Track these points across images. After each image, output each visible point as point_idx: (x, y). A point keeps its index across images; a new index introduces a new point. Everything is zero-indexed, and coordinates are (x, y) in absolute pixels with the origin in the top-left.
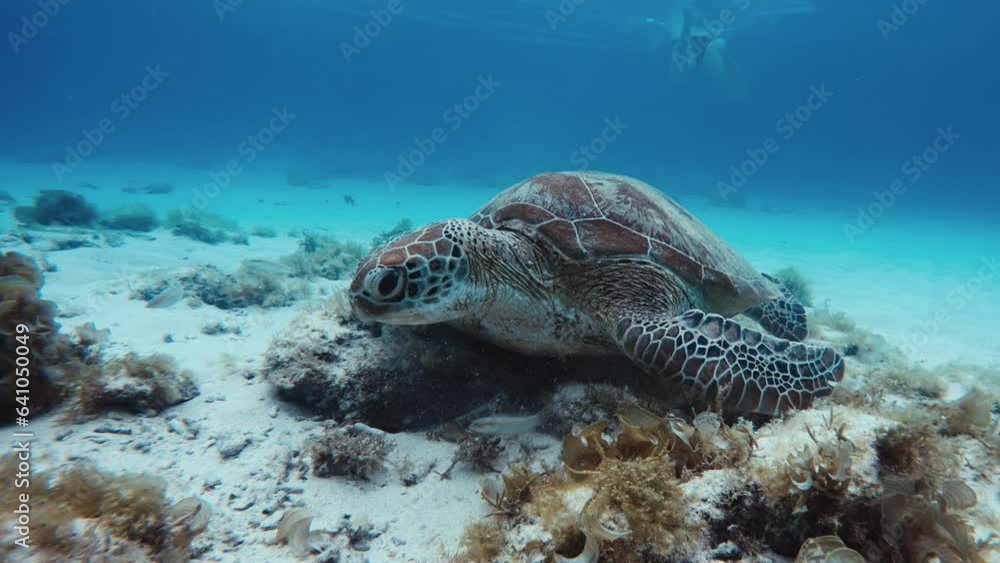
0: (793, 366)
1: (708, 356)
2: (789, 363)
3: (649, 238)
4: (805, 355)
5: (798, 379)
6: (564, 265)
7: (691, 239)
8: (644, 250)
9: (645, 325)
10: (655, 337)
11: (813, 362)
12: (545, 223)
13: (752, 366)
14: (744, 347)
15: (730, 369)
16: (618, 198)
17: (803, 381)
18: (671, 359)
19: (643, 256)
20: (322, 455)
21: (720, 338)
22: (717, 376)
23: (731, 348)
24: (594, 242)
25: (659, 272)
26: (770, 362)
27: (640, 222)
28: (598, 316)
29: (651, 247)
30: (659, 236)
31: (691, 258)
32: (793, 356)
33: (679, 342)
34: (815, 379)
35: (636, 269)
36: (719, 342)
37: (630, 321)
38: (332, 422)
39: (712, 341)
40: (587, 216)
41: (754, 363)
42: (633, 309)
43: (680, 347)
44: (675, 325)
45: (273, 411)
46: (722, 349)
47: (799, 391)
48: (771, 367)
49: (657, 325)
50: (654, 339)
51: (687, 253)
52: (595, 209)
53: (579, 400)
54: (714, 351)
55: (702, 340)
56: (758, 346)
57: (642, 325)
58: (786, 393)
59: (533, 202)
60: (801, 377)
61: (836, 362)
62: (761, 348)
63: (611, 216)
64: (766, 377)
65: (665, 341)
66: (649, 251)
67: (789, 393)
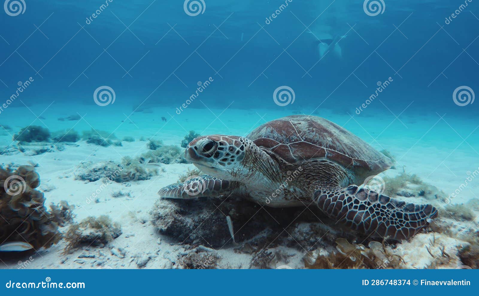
0: (406, 215)
1: (359, 210)
2: (403, 213)
3: (325, 149)
4: (414, 209)
5: (408, 222)
6: (286, 166)
7: (346, 145)
8: (323, 155)
9: (328, 193)
10: (332, 200)
11: (418, 212)
12: (275, 147)
13: (382, 215)
14: (379, 205)
15: (370, 216)
16: (309, 130)
17: (410, 222)
18: (341, 211)
19: (323, 158)
20: (188, 264)
21: (366, 200)
22: (363, 220)
23: (372, 206)
24: (299, 154)
25: (331, 165)
26: (393, 212)
27: (320, 141)
28: (304, 189)
29: (326, 153)
30: (330, 147)
31: (347, 155)
32: (406, 210)
33: (345, 203)
34: (419, 222)
35: (320, 164)
36: (365, 203)
37: (320, 192)
38: (188, 246)
39: (362, 202)
40: (295, 141)
41: (384, 213)
42: (321, 185)
43: (345, 205)
44: (342, 194)
45: (159, 241)
46: (367, 206)
47: (408, 228)
48: (393, 215)
49: (334, 194)
50: (332, 202)
51: (344, 153)
52: (298, 137)
53: (308, 231)
54: (362, 207)
55: (357, 202)
56: (387, 204)
57: (326, 194)
58: (400, 229)
59: (269, 137)
60: (410, 221)
61: (433, 212)
62: (389, 205)
63: (306, 139)
64: (390, 220)
65: (338, 202)
66: (326, 155)
67: (402, 229)
